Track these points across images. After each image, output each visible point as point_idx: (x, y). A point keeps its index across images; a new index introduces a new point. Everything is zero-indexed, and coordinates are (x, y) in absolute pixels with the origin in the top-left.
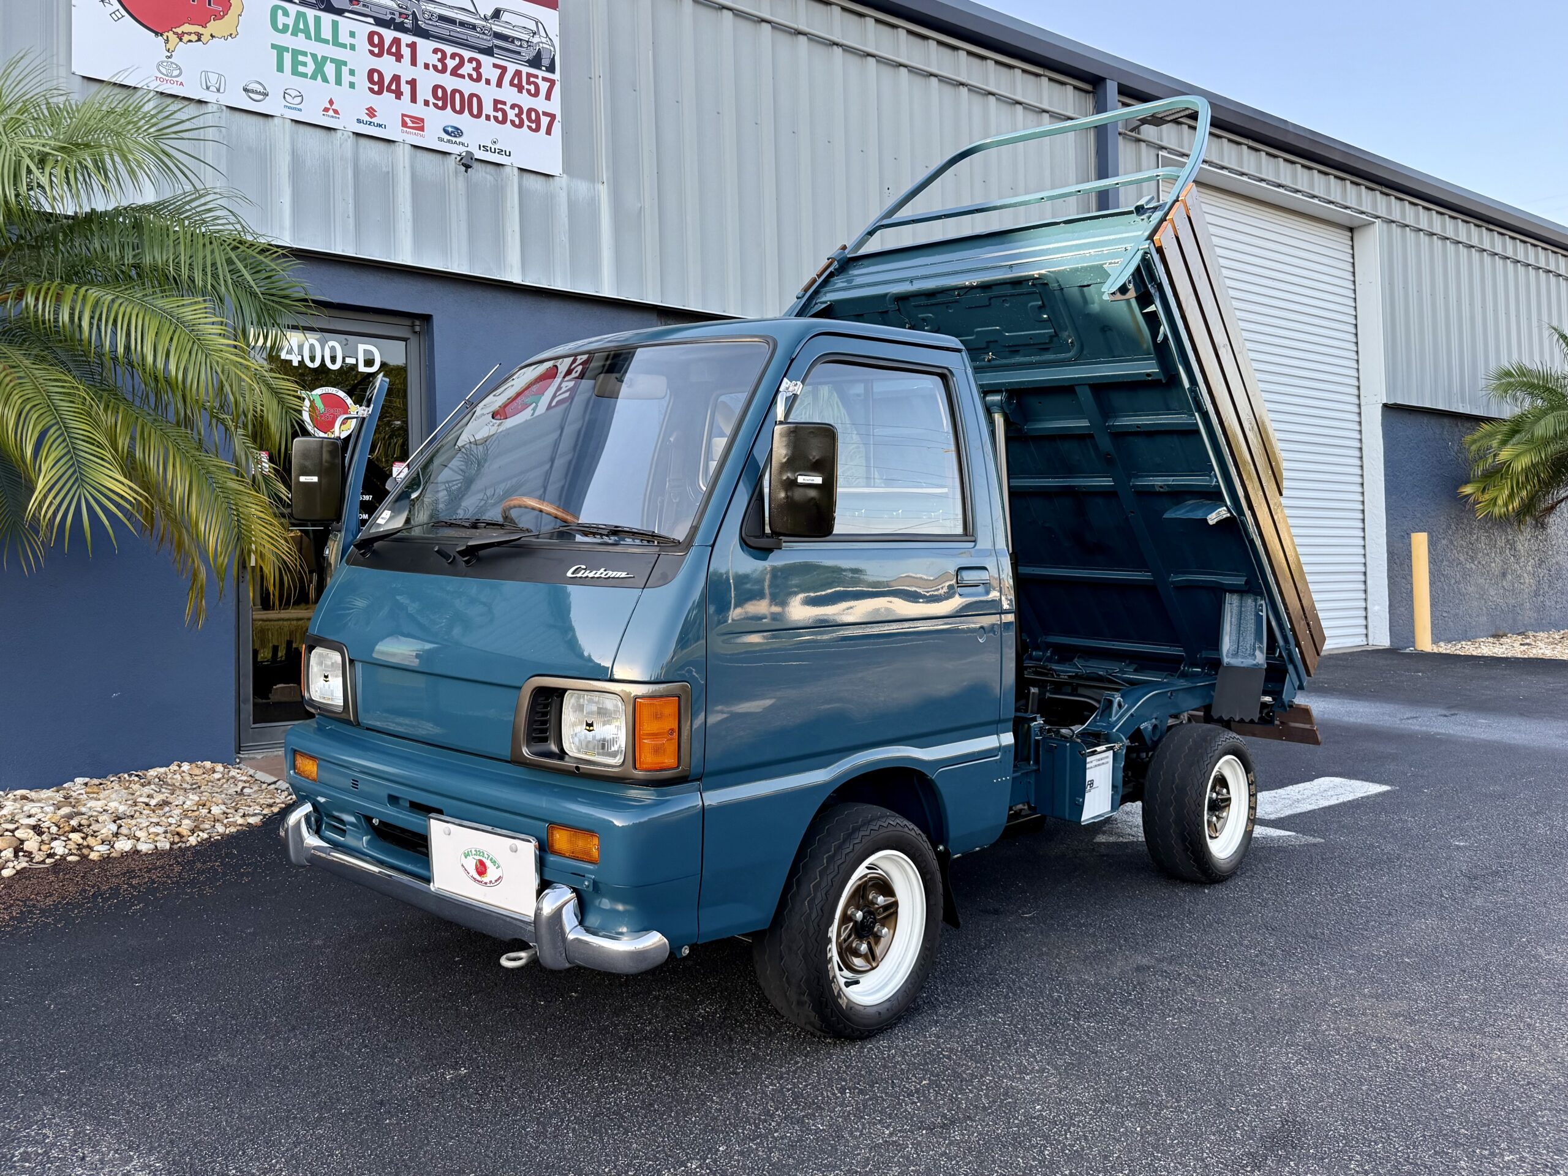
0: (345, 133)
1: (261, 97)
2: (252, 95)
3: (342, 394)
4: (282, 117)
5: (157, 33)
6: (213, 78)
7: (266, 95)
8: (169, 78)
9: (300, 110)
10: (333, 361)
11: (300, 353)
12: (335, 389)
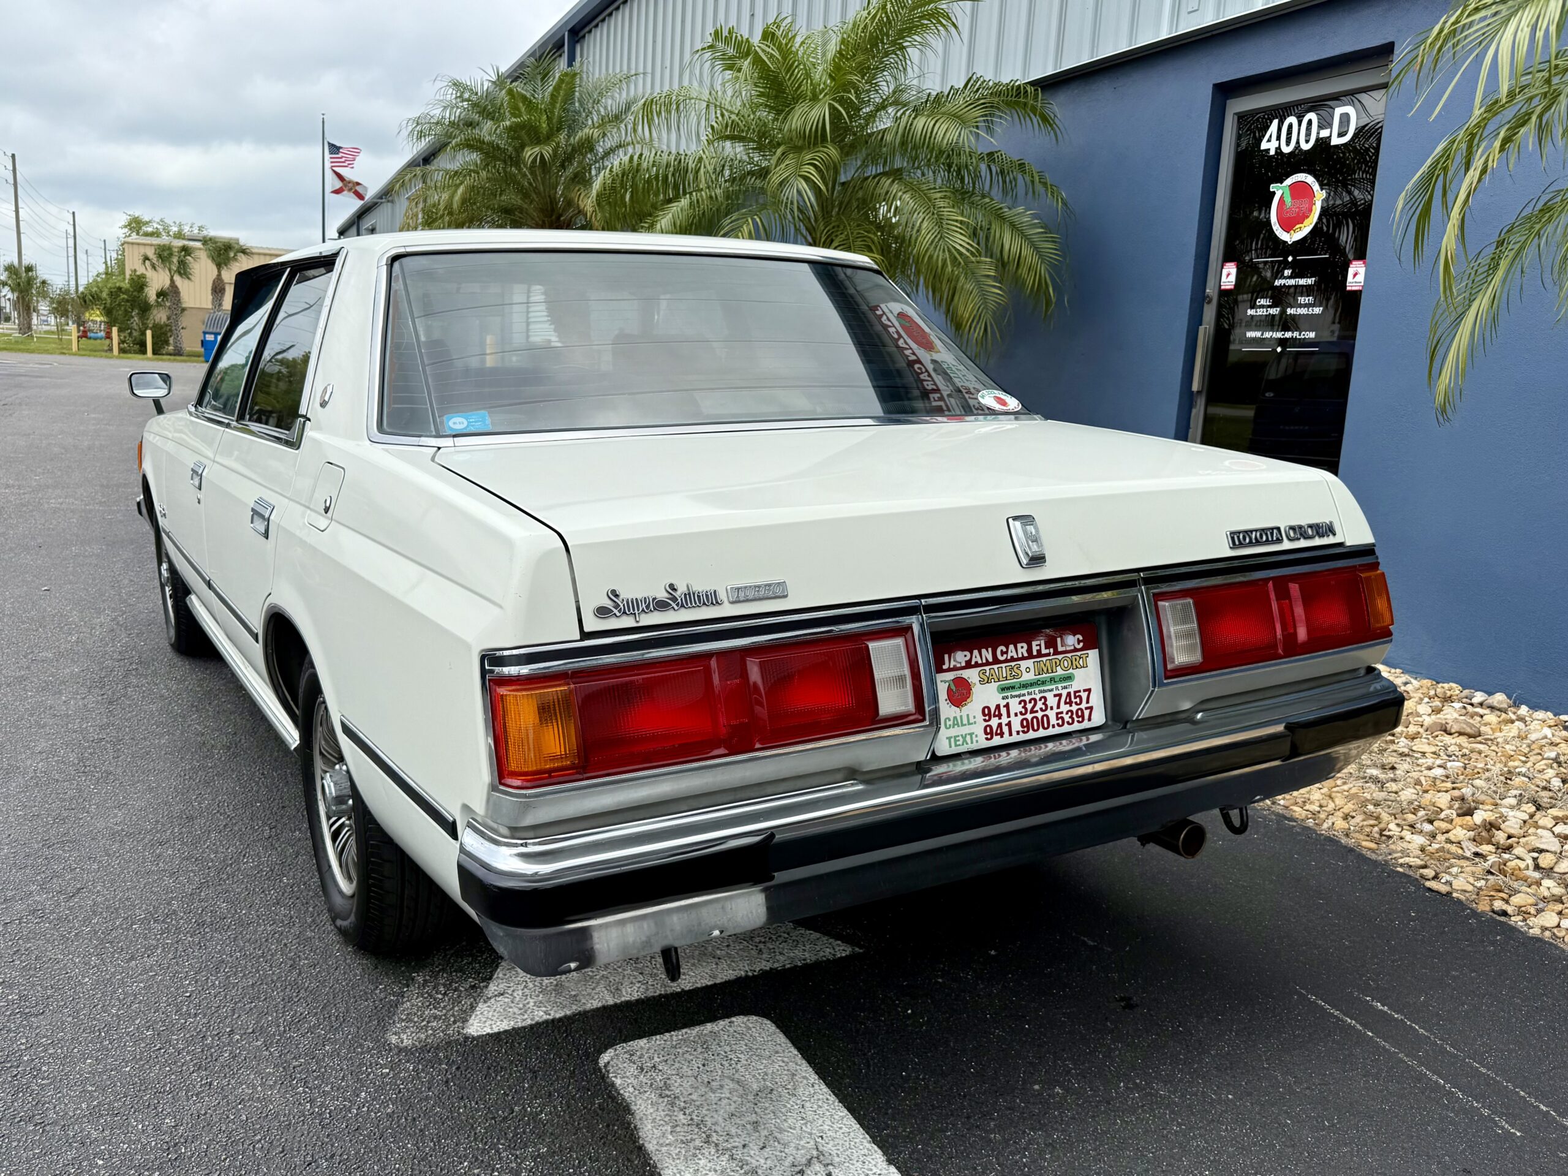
3: (1310, 179)
10: (1307, 141)
11: (1279, 138)
12: (1304, 175)
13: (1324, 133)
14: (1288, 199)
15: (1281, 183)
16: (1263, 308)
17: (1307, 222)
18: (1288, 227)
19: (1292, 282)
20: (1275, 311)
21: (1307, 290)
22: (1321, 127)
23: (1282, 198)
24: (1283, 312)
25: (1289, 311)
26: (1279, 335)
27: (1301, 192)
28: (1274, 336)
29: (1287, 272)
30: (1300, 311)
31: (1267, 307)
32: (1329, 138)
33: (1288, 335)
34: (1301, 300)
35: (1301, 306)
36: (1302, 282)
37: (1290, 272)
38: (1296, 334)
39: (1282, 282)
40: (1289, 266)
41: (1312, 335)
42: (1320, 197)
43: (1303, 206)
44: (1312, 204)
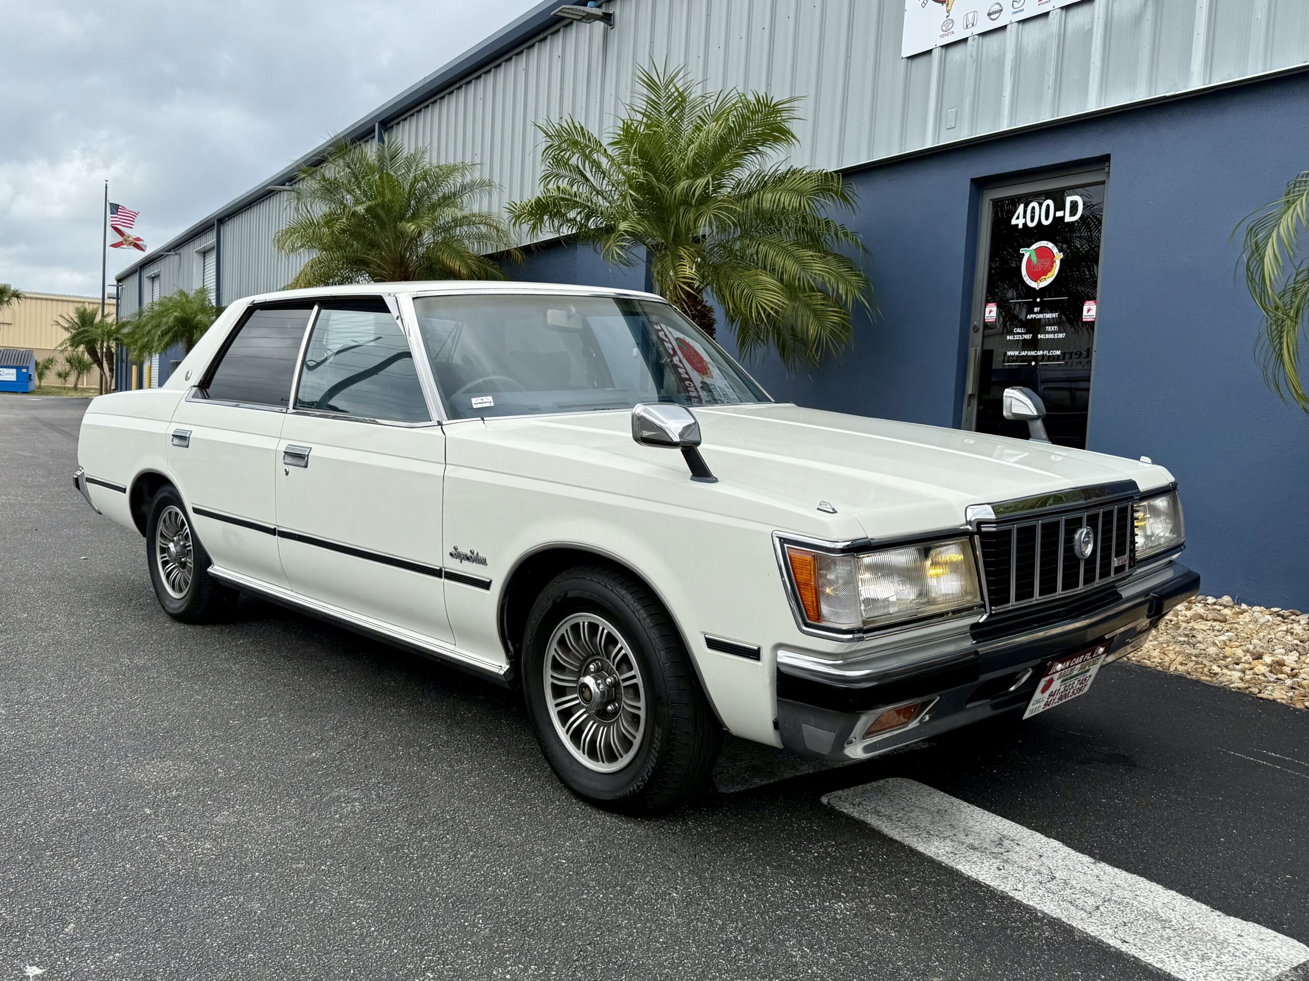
0: (1054, 12)
1: (998, 14)
2: (993, 17)
3: (1050, 245)
4: (1011, 23)
5: (943, 3)
6: (970, 17)
7: (1001, 10)
8: (947, 32)
9: (1022, 10)
10: (1047, 218)
11: (1025, 217)
12: (1046, 242)
13: (1059, 214)
14: (1034, 259)
15: (1029, 247)
16: (1019, 334)
17: (1049, 274)
18: (1035, 278)
19: (1041, 316)
20: (1028, 337)
21: (1051, 322)
22: (1056, 210)
23: (1029, 259)
24: (1035, 337)
25: (1039, 336)
26: (1033, 353)
27: (1044, 253)
28: (1029, 354)
29: (1036, 310)
30: (1048, 336)
31: (1022, 334)
32: (1063, 218)
33: (1040, 353)
34: (1049, 328)
35: (1049, 333)
36: (1049, 316)
37: (1039, 309)
38: (1046, 352)
39: (1033, 316)
40: (1037, 305)
41: (1058, 353)
42: (1059, 256)
43: (1047, 264)
44: (1053, 262)
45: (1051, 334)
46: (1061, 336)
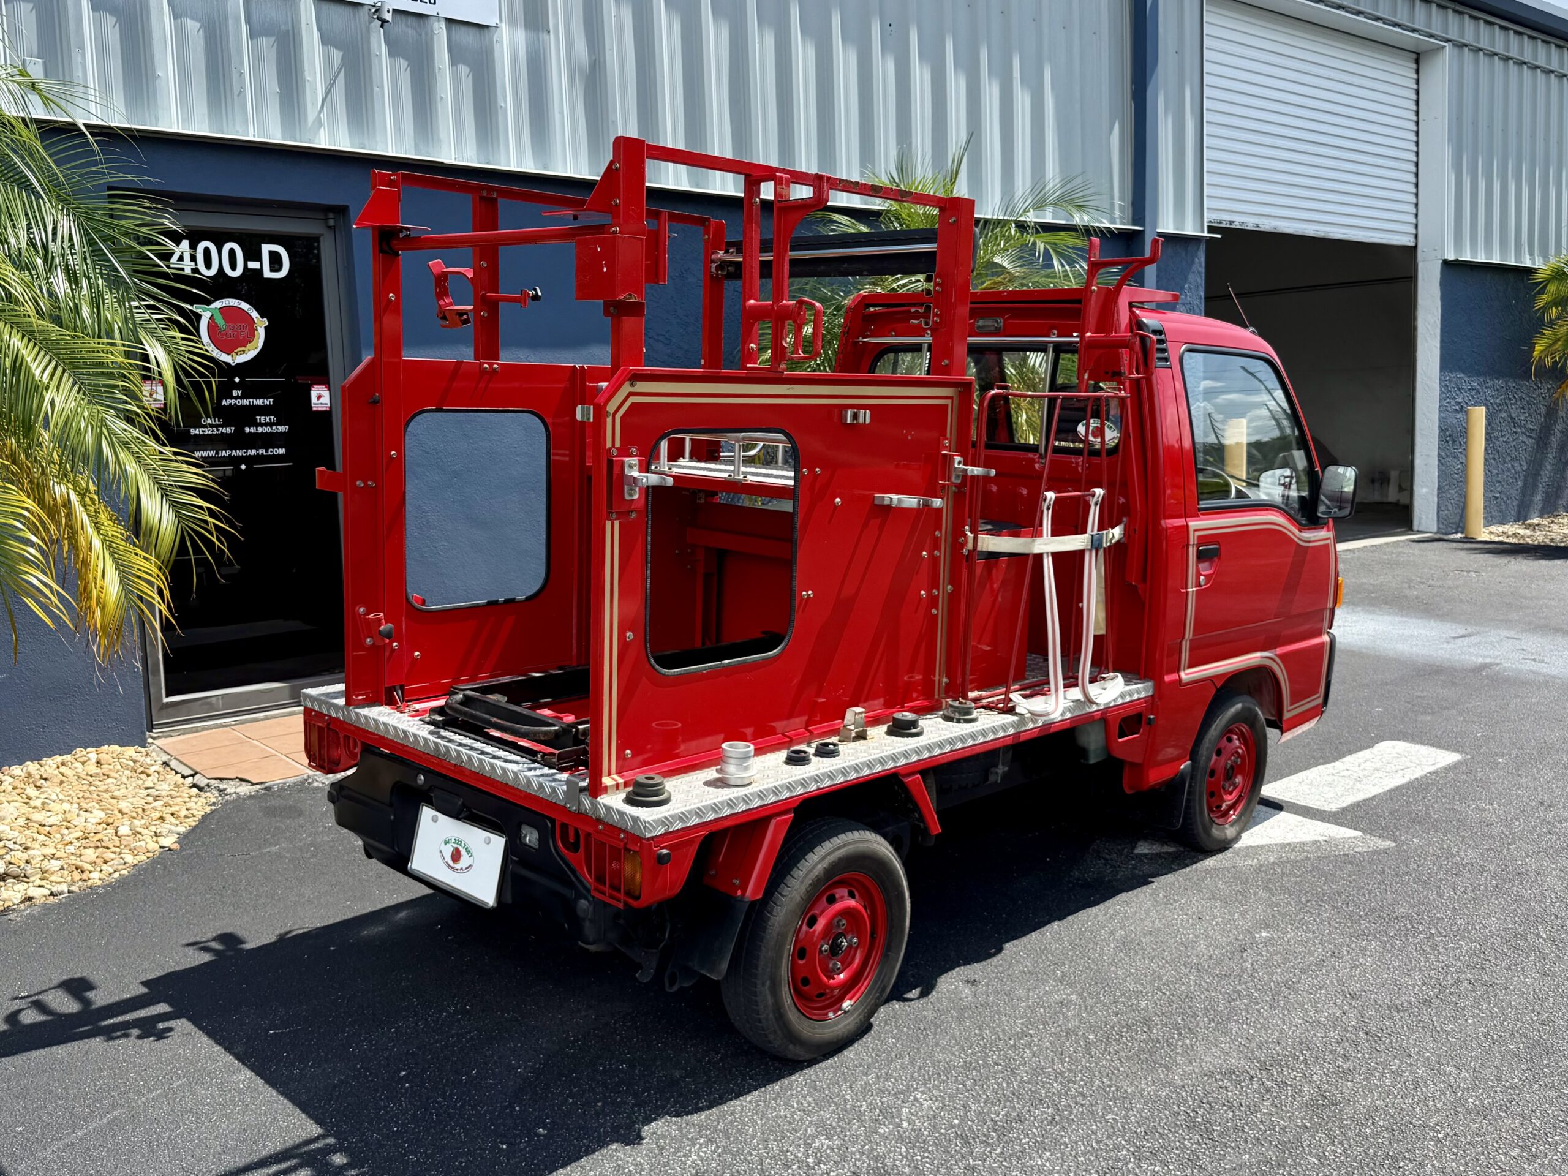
3: (245, 306)
10: (233, 267)
11: (193, 258)
12: (237, 301)
13: (253, 265)
14: (220, 321)
15: (208, 305)
16: (213, 427)
17: (249, 346)
18: (226, 349)
19: (245, 402)
20: (229, 430)
21: (263, 411)
22: (247, 259)
23: (211, 321)
24: (239, 430)
25: (247, 430)
26: (240, 453)
27: (236, 316)
28: (234, 453)
29: (235, 393)
30: (260, 429)
31: (217, 426)
32: (260, 271)
33: (252, 452)
34: (261, 419)
35: (262, 425)
36: (258, 402)
37: (240, 393)
38: (260, 451)
39: (233, 402)
40: (237, 386)
41: (282, 451)
42: (261, 324)
43: (245, 332)
44: (252, 331)
45: (266, 425)
46: (283, 429)
